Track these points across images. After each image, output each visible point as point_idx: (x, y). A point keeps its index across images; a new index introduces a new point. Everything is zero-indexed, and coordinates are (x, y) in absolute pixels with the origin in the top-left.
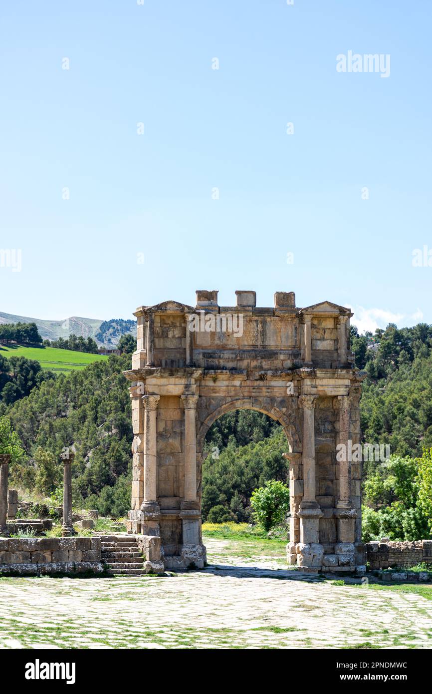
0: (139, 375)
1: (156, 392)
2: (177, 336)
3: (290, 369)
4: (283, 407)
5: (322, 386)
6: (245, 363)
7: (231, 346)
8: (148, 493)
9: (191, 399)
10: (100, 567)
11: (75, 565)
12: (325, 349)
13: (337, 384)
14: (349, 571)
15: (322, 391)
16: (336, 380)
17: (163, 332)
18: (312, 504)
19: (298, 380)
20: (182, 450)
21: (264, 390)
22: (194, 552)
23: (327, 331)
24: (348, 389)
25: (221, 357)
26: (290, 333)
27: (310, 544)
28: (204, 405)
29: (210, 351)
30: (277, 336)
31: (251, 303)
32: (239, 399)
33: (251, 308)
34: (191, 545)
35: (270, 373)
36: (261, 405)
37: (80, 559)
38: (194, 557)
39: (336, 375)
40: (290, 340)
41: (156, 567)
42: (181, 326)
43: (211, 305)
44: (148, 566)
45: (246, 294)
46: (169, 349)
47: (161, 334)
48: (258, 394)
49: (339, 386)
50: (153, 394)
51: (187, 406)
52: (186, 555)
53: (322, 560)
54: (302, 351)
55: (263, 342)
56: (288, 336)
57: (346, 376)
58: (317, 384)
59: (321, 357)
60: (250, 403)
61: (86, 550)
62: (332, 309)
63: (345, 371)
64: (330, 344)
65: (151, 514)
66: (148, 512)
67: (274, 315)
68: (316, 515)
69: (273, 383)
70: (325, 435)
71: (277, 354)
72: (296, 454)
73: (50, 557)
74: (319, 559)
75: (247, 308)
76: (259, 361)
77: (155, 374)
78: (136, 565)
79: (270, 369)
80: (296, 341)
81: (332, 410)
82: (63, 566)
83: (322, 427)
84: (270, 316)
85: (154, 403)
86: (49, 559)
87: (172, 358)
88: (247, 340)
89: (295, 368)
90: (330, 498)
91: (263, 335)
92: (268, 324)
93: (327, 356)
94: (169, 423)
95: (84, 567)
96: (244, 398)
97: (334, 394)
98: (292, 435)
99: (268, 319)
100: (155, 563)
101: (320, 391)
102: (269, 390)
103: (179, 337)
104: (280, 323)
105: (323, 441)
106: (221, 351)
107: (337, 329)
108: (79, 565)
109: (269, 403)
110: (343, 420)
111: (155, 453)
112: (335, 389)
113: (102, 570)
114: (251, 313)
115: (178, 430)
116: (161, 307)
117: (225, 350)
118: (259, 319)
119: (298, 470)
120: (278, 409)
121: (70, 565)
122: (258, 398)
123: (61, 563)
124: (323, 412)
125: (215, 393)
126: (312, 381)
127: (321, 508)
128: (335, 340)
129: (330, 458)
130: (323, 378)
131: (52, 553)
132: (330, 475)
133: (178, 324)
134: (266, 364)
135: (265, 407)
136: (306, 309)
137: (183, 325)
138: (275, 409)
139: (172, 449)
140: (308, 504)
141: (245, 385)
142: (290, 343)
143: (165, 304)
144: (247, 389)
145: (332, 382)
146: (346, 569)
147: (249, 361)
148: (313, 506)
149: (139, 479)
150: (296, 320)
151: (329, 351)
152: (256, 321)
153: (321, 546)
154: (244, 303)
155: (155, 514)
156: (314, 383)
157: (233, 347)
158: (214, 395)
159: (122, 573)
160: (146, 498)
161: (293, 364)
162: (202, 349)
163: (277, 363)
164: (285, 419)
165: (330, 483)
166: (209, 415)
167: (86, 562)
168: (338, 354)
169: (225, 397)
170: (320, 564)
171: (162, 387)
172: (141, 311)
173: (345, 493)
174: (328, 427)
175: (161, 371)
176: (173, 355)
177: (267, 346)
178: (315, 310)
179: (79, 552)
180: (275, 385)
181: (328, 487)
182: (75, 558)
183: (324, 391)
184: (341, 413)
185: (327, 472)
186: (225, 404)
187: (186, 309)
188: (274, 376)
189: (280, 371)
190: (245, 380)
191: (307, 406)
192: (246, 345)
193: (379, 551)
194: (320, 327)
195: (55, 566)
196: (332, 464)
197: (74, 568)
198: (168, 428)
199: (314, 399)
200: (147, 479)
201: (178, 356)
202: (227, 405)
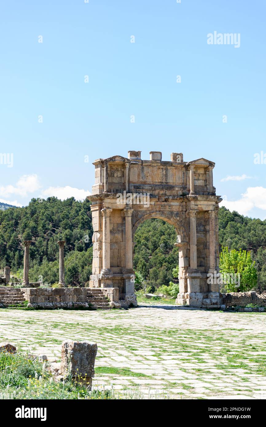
0: (99, 198)
1: (110, 207)
2: (119, 176)
3: (181, 196)
4: (178, 217)
5: (200, 205)
6: (157, 192)
7: (148, 182)
8: (106, 264)
9: (129, 211)
10: (87, 305)
11: (73, 303)
12: (200, 185)
13: (208, 204)
14: (217, 308)
15: (200, 208)
16: (208, 202)
17: (111, 173)
18: (195, 270)
19: (185, 202)
20: (122, 240)
21: (167, 207)
22: (132, 297)
23: (200, 175)
24: (214, 207)
25: (144, 188)
26: (180, 176)
27: (195, 293)
28: (135, 215)
29: (137, 185)
30: (174, 177)
31: (159, 158)
32: (154, 212)
33: (159, 161)
34: (130, 294)
35: (171, 198)
36: (165, 216)
37: (75, 300)
38: (133, 300)
39: (208, 199)
40: (181, 180)
41: (117, 305)
42: (121, 170)
43: (137, 159)
44: (112, 304)
45: (156, 153)
46: (115, 183)
47: (110, 174)
48: (164, 209)
49: (210, 205)
50: (108, 208)
51: (127, 215)
52: (128, 299)
53: (202, 302)
54: (188, 186)
55: (166, 180)
56: (179, 177)
57: (214, 200)
58: (198, 204)
59: (198, 189)
60: (160, 214)
61: (79, 295)
62: (205, 163)
63: (213, 197)
64: (202, 182)
65: (108, 276)
66: (107, 275)
67: (172, 166)
68: (199, 277)
69: (172, 203)
70: (200, 232)
71: (174, 187)
72: (185, 243)
73: (59, 299)
74: (200, 301)
75: (157, 161)
76: (164, 191)
77: (110, 197)
78: (106, 304)
79: (170, 196)
80: (184, 180)
81: (204, 219)
82: (67, 304)
83: (199, 228)
84: (170, 166)
85: (109, 213)
86: (59, 300)
87: (117, 188)
88: (157, 179)
89: (184, 195)
90: (203, 268)
91: (166, 177)
92: (169, 170)
93: (201, 189)
94: (115, 225)
95: (78, 305)
96: (156, 211)
97: (206, 209)
98: (183, 232)
99: (169, 168)
100: (116, 303)
101: (199, 208)
102: (170, 207)
103: (120, 177)
104: (175, 170)
105: (200, 236)
106: (143, 185)
107: (206, 174)
108: (76, 303)
109: (170, 215)
110: (212, 224)
111: (109, 242)
112: (207, 207)
113: (88, 306)
114: (160, 164)
115: (120, 229)
116: (112, 159)
117: (145, 184)
118: (164, 167)
119: (186, 252)
120: (175, 218)
121: (71, 304)
122: (164, 212)
123: (65, 302)
124: (199, 220)
125: (141, 208)
126: (195, 202)
127: (201, 273)
128: (205, 180)
129: (202, 245)
130: (201, 200)
131: (60, 297)
132: (203, 255)
133: (120, 169)
134: (168, 193)
135: (168, 216)
136: (191, 162)
137: (122, 170)
138: (173, 218)
139: (116, 240)
140: (193, 270)
141: (157, 204)
142: (181, 181)
143: (115, 157)
144: (158, 206)
145: (206, 203)
146: (215, 306)
147: (159, 191)
148: (196, 271)
149: (99, 257)
150: (184, 169)
151: (202, 186)
152: (162, 169)
153: (201, 294)
154: (156, 159)
155: (110, 276)
156: (196, 203)
157: (150, 183)
158: (140, 209)
159: (99, 308)
160: (105, 267)
161: (183, 193)
162: (133, 184)
163: (174, 192)
164: (179, 224)
165: (202, 260)
166: (137, 221)
167: (79, 302)
168: (207, 188)
169: (146, 211)
170: (201, 304)
171: (113, 204)
172: (99, 161)
173: (213, 264)
174: (202, 228)
175: (113, 195)
176: (117, 187)
177: (168, 182)
178: (196, 163)
179: (75, 296)
180: (173, 205)
181: (201, 262)
182: (73, 300)
183: (202, 208)
184: (210, 220)
185: (201, 253)
186: (146, 214)
187: (126, 160)
188: (173, 199)
189: (176, 197)
190: (157, 202)
191: (192, 216)
192: (157, 182)
193: (226, 298)
194: (196, 173)
195: (62, 304)
196: (204, 249)
197: (73, 305)
198: (115, 228)
199: (196, 212)
200: (105, 256)
201: (120, 187)
202: (147, 215)
